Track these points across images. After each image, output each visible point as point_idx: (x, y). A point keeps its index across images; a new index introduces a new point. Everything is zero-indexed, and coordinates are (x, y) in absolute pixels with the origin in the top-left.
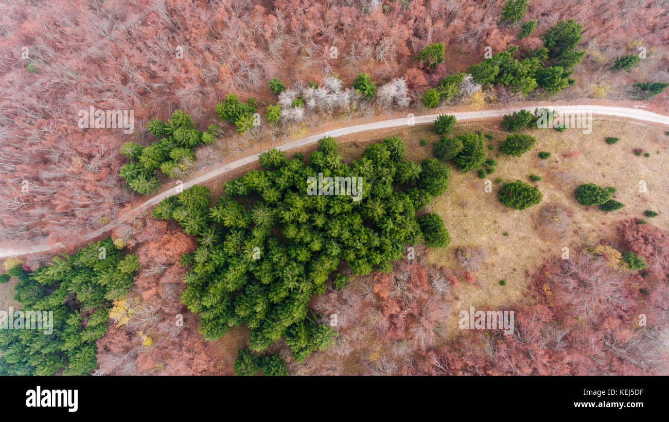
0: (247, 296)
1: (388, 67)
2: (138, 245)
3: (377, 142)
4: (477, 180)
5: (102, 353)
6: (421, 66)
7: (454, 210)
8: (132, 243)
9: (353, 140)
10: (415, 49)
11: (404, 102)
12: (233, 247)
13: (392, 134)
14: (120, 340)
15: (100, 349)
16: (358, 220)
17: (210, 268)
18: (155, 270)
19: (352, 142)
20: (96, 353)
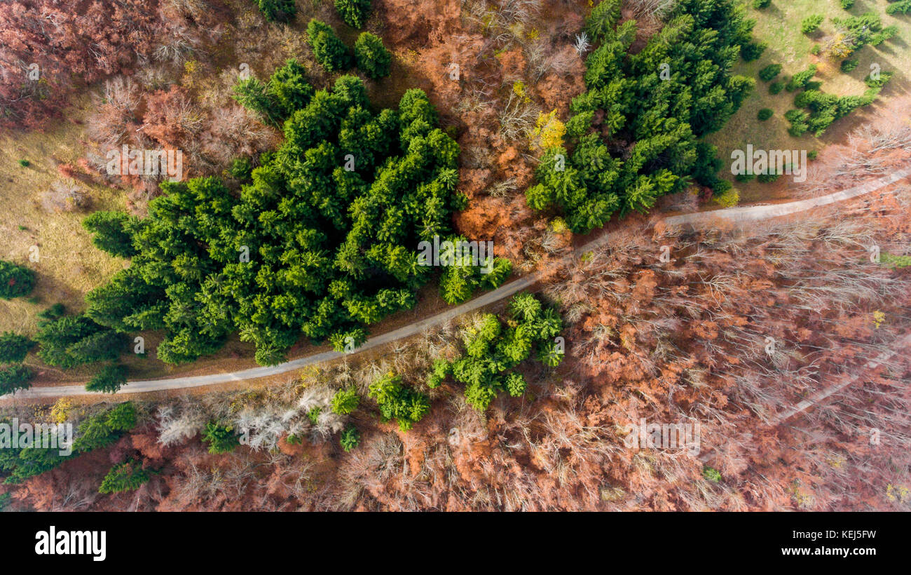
0: (372, 150)
1: (191, 459)
2: (528, 222)
3: (209, 357)
4: (66, 302)
5: (577, 74)
6: (145, 461)
7: (98, 263)
8: (538, 226)
9: (244, 360)
10: (157, 483)
11: (164, 412)
12: (388, 218)
13: (189, 367)
14: (550, 91)
15: (578, 79)
16: (212, 251)
17: (422, 189)
18: (501, 187)
19: (245, 357)
20: (584, 74)
